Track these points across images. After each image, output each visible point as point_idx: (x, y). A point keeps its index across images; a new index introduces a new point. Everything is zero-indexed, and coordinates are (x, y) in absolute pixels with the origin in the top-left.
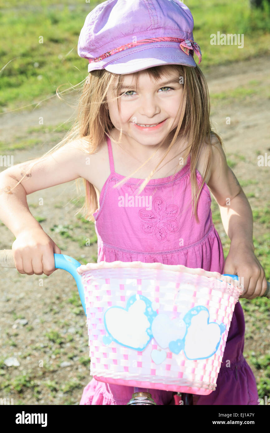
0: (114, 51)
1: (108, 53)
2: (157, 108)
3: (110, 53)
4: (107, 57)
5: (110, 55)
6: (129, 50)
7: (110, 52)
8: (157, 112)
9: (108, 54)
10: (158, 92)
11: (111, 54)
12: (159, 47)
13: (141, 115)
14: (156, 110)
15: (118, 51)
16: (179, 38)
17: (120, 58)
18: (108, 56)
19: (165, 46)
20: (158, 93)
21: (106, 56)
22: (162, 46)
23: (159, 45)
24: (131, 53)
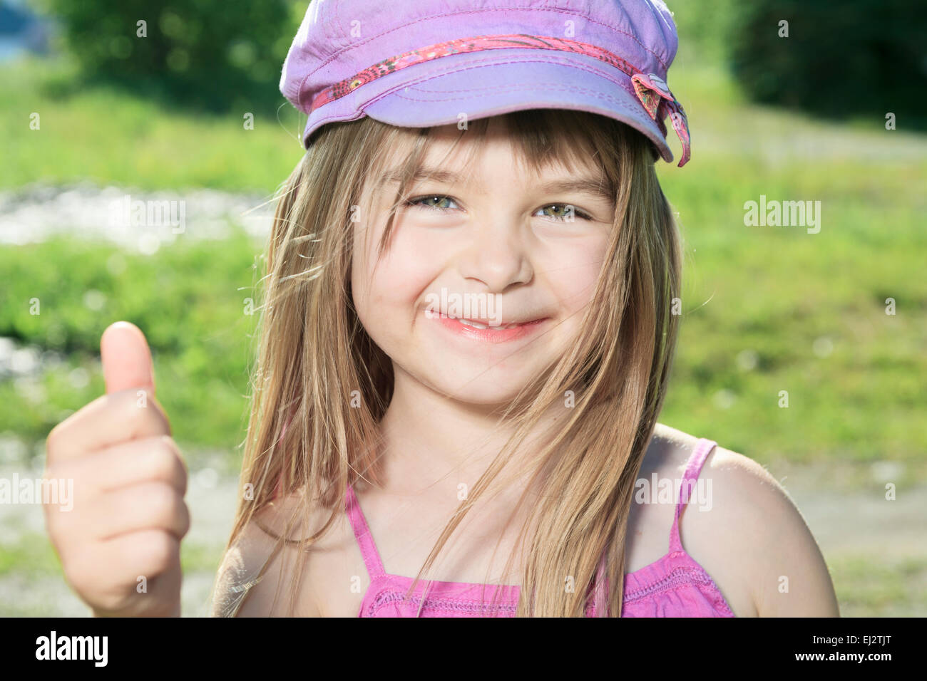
0: (407, 58)
1: (386, 64)
2: (524, 265)
3: (393, 65)
4: (382, 76)
5: (392, 70)
6: (460, 60)
7: (395, 59)
8: (523, 277)
9: (385, 68)
10: (534, 214)
11: (394, 67)
12: (562, 62)
13: (466, 283)
14: (520, 267)
15: (420, 58)
16: (629, 61)
17: (426, 79)
18: (383, 74)
19: (582, 64)
20: (534, 218)
21: (379, 73)
22: (571, 64)
23: (563, 58)
24: (465, 68)
